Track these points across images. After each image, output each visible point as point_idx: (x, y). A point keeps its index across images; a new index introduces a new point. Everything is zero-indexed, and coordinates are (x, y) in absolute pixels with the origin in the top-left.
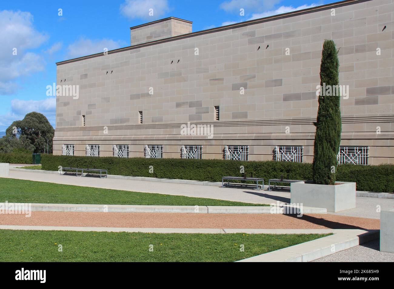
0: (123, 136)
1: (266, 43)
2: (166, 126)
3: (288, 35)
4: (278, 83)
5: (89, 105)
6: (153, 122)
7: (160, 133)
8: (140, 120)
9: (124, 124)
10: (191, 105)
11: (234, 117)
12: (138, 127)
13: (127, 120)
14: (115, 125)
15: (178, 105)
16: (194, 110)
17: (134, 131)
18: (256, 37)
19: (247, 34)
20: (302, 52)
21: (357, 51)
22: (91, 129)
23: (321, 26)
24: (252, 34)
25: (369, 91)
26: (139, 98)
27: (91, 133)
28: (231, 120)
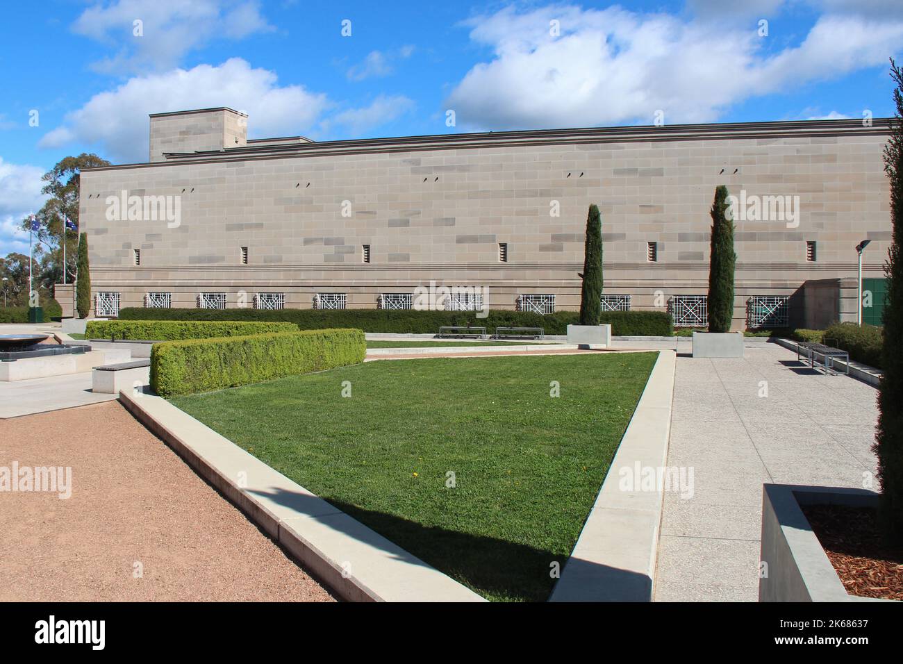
0: (214, 281)
1: (435, 175)
2: (288, 268)
3: (463, 169)
4: (450, 222)
5: (147, 235)
6: (265, 262)
7: (280, 278)
8: (242, 259)
9: (216, 264)
10: (328, 242)
11: (390, 259)
12: (239, 268)
13: (223, 259)
14: (198, 265)
15: (307, 242)
16: (331, 249)
17: (233, 274)
18: (422, 166)
19: (411, 162)
20: (480, 190)
21: (542, 195)
22: (151, 270)
23: (501, 165)
24: (418, 162)
25: (554, 238)
26: (242, 229)
27: (153, 275)
28: (387, 263)
